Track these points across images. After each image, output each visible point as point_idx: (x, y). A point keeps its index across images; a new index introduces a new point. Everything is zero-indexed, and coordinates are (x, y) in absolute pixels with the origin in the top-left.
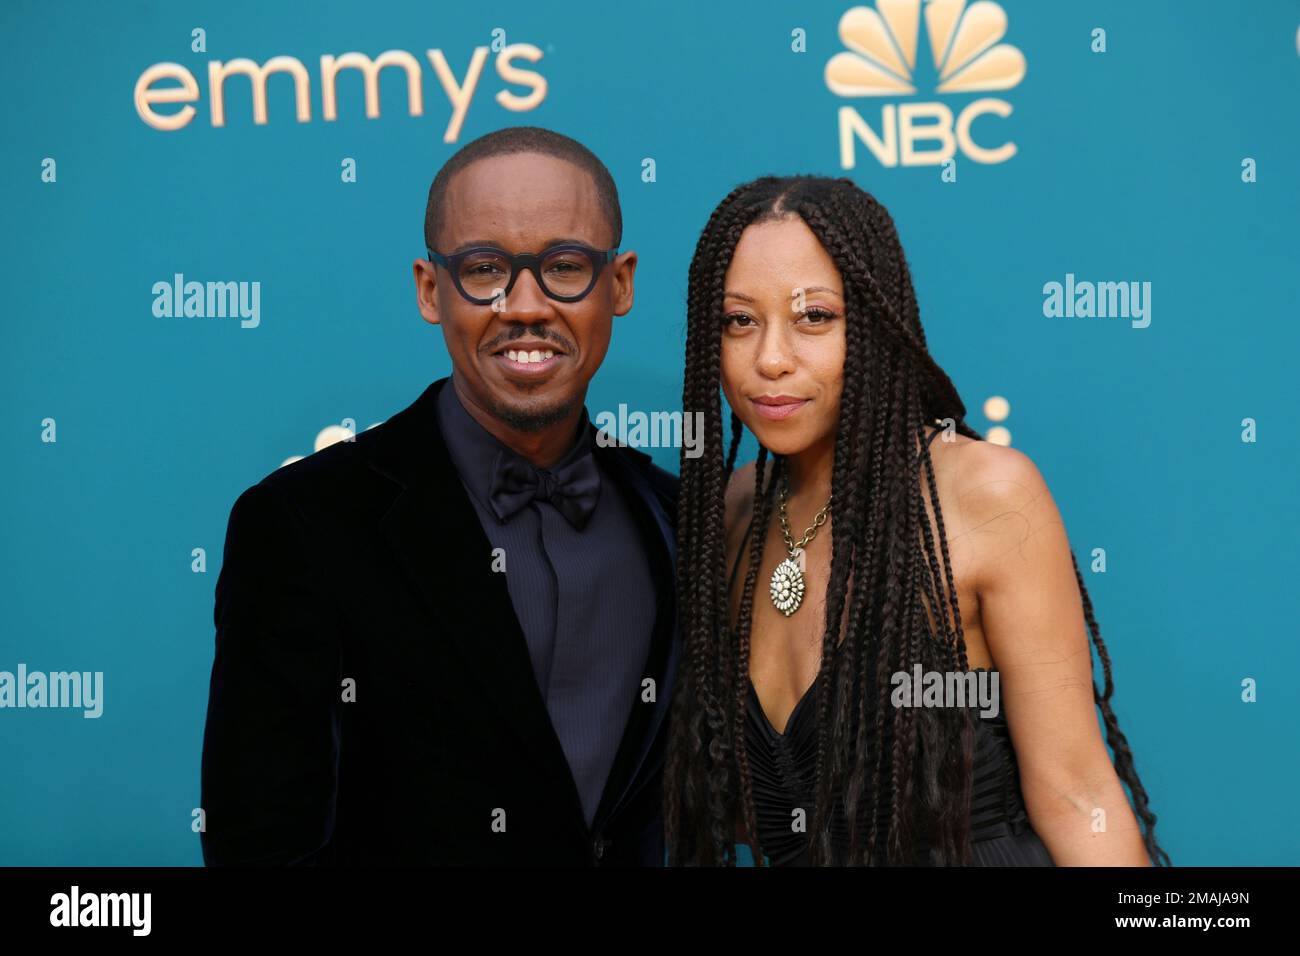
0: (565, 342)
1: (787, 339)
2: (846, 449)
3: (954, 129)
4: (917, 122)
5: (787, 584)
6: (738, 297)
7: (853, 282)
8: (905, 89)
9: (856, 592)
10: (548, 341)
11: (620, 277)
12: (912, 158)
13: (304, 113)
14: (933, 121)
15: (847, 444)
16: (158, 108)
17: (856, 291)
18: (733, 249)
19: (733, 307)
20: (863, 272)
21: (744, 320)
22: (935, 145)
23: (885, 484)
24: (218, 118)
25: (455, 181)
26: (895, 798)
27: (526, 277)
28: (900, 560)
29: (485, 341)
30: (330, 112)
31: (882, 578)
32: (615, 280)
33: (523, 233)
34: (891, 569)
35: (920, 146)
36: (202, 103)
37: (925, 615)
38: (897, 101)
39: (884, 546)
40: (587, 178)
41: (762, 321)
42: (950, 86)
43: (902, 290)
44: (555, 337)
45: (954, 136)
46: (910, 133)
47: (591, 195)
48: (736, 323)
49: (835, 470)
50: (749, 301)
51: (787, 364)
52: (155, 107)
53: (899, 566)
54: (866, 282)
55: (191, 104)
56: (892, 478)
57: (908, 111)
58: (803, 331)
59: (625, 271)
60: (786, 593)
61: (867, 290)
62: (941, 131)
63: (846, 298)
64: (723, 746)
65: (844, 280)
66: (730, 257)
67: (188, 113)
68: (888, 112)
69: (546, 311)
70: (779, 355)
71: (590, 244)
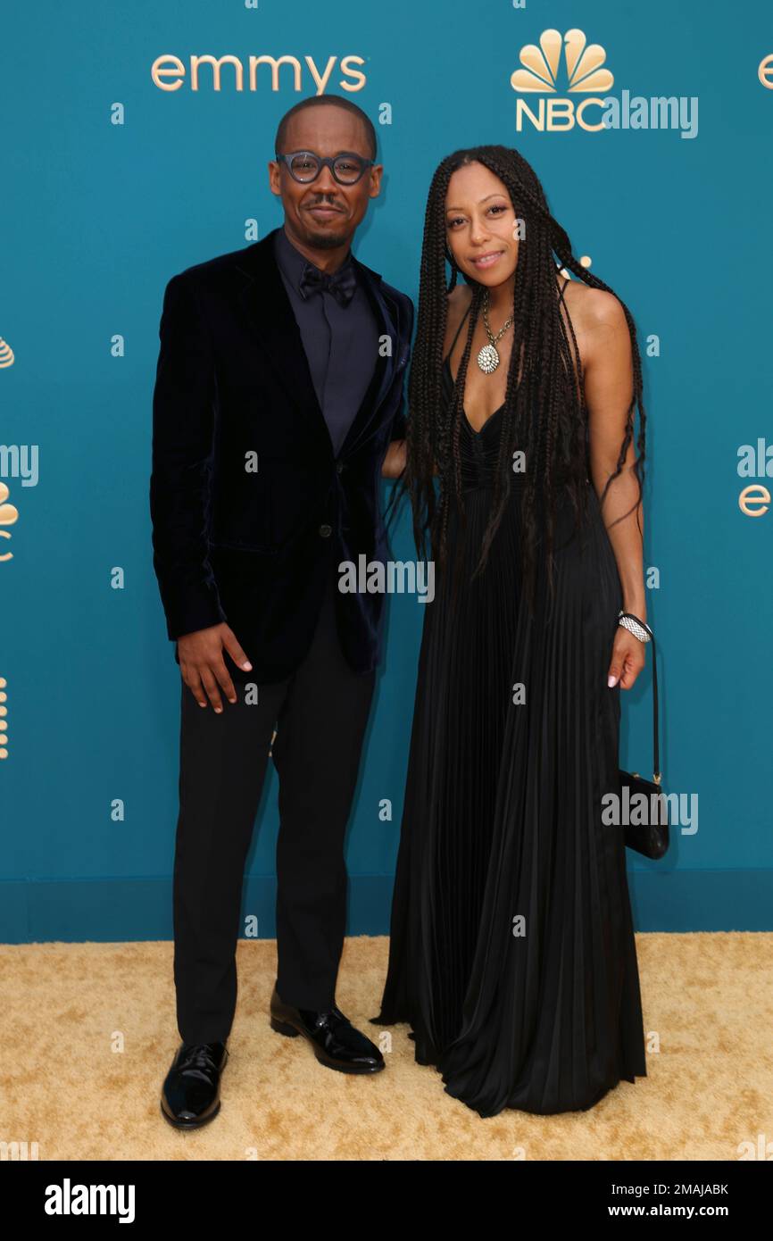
0: (343, 207)
1: (483, 223)
2: (522, 277)
3: (574, 114)
4: (556, 108)
5: (490, 359)
6: (454, 209)
7: (513, 189)
8: (551, 90)
9: (526, 353)
10: (334, 206)
11: (373, 177)
12: (551, 128)
13: (240, 87)
14: (565, 108)
15: (522, 274)
16: (163, 79)
17: (516, 194)
18: (447, 186)
19: (452, 215)
20: (517, 183)
21: (459, 221)
22: (565, 121)
23: (540, 298)
24: (195, 87)
25: (291, 121)
26: (548, 460)
27: (326, 170)
28: (550, 337)
29: (303, 202)
30: (253, 87)
31: (541, 347)
32: (371, 179)
33: (326, 148)
34: (546, 343)
35: (556, 121)
36: (187, 78)
37: (563, 366)
38: (546, 96)
39: (541, 331)
40: (360, 123)
41: (470, 220)
42: (574, 90)
43: (538, 194)
44: (339, 204)
45: (574, 116)
46: (551, 114)
47: (362, 131)
48: (456, 224)
49: (516, 287)
50: (460, 210)
51: (486, 236)
52: (162, 78)
53: (549, 341)
54: (520, 188)
55: (181, 78)
56: (543, 295)
57: (551, 102)
58: (491, 219)
59: (376, 174)
60: (488, 363)
61: (521, 192)
62: (568, 114)
63: (512, 198)
64: (447, 445)
65: (509, 189)
66: (446, 191)
67: (180, 82)
68: (542, 102)
69: (335, 189)
70: (480, 233)
71: (360, 154)
